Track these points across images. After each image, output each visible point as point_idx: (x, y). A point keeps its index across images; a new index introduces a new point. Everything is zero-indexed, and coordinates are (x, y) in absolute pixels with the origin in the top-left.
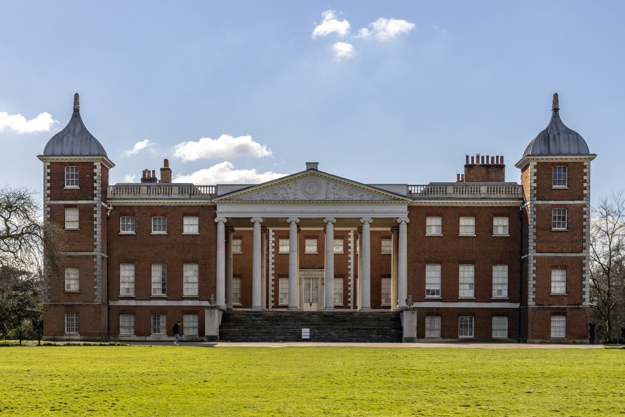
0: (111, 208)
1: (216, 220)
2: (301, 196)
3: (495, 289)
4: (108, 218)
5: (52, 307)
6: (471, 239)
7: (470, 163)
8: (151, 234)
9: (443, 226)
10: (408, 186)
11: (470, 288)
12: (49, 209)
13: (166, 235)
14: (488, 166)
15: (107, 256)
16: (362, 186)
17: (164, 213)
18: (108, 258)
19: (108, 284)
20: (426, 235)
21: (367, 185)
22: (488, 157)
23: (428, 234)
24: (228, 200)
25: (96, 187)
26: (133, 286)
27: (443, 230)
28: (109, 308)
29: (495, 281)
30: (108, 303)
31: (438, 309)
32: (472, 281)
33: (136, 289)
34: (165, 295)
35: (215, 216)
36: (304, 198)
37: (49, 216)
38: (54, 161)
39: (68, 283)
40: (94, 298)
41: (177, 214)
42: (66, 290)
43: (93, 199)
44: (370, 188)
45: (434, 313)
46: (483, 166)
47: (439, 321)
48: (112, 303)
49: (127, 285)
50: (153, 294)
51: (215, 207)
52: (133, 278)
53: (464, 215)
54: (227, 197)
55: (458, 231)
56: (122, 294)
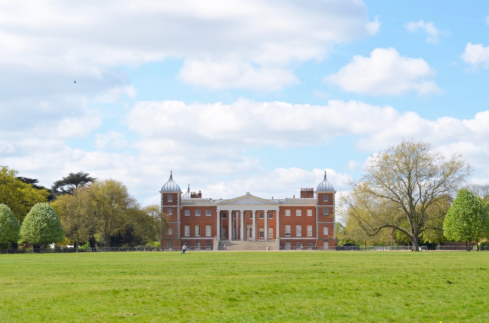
0: (182, 207)
1: (217, 211)
2: (244, 203)
3: (308, 233)
4: (181, 211)
6: (300, 217)
7: (302, 190)
8: (195, 216)
9: (291, 213)
10: (279, 200)
11: (300, 233)
12: (163, 208)
13: (200, 216)
16: (264, 200)
17: (200, 209)
18: (181, 224)
19: (181, 232)
20: (285, 216)
21: (266, 200)
22: (308, 188)
25: (178, 201)
28: (181, 240)
29: (308, 230)
32: (301, 231)
33: (190, 234)
34: (200, 236)
36: (246, 204)
38: (164, 193)
39: (169, 232)
40: (177, 237)
41: (204, 209)
42: (168, 234)
43: (176, 205)
45: (288, 241)
46: (307, 192)
47: (290, 244)
48: (182, 238)
49: (187, 233)
50: (196, 236)
51: (216, 207)
52: (189, 230)
53: (297, 209)
54: (220, 204)
55: (296, 214)
56: (186, 235)
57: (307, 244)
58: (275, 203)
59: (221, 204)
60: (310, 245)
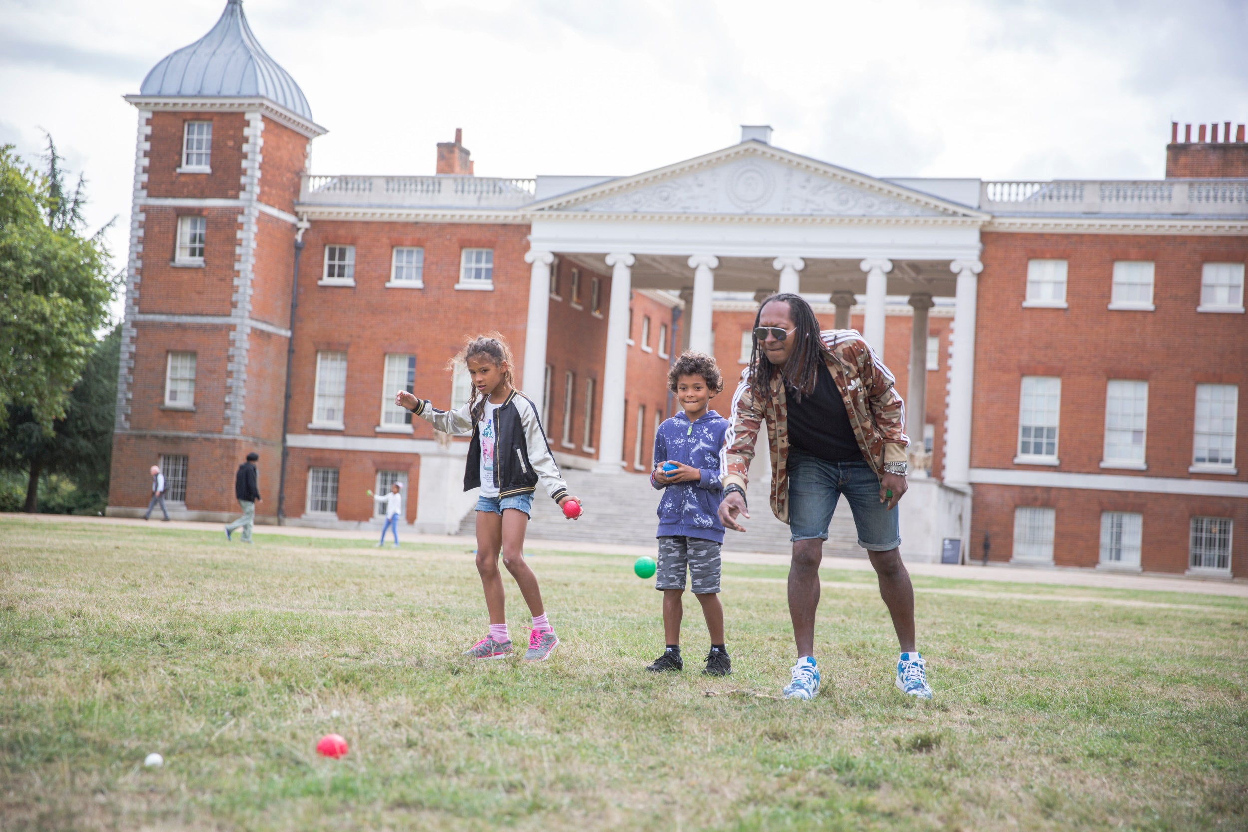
0: (304, 225)
1: (528, 257)
2: (725, 206)
3: (1202, 445)
4: (298, 248)
5: (133, 441)
6: (1139, 317)
7: (1181, 139)
8: (388, 285)
9: (1069, 282)
10: (983, 184)
11: (1136, 441)
12: (142, 217)
13: (419, 290)
14: (1226, 148)
15: (288, 334)
16: (868, 182)
17: (419, 239)
18: (290, 340)
19: (288, 397)
20: (1026, 304)
21: (881, 180)
22: (1227, 125)
23: (1031, 302)
24: (557, 209)
25: (245, 170)
26: (341, 404)
27: (1071, 294)
28: (286, 452)
29: (1201, 426)
30: (284, 440)
31: (1048, 489)
32: (1142, 424)
33: (348, 414)
34: (408, 428)
35: (527, 247)
36: (731, 209)
37: (141, 232)
38: (160, 108)
39: (174, 388)
40: (224, 424)
41: (447, 242)
42: (168, 403)
43: (236, 197)
44: (887, 187)
45: (1036, 499)
46: (1214, 146)
47: (1048, 518)
48: (293, 441)
49: (330, 403)
50: (385, 426)
51: (528, 227)
52: (341, 389)
53: (1125, 257)
54: (554, 203)
55: (1107, 296)
56: (318, 421)
57: (1192, 534)
58: (952, 208)
59: (559, 208)
60: (1210, 543)
